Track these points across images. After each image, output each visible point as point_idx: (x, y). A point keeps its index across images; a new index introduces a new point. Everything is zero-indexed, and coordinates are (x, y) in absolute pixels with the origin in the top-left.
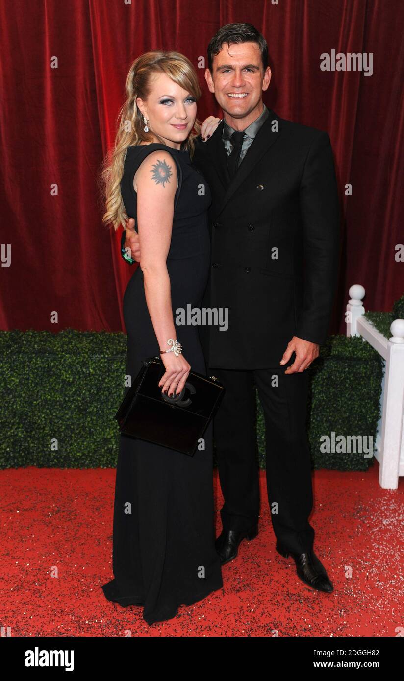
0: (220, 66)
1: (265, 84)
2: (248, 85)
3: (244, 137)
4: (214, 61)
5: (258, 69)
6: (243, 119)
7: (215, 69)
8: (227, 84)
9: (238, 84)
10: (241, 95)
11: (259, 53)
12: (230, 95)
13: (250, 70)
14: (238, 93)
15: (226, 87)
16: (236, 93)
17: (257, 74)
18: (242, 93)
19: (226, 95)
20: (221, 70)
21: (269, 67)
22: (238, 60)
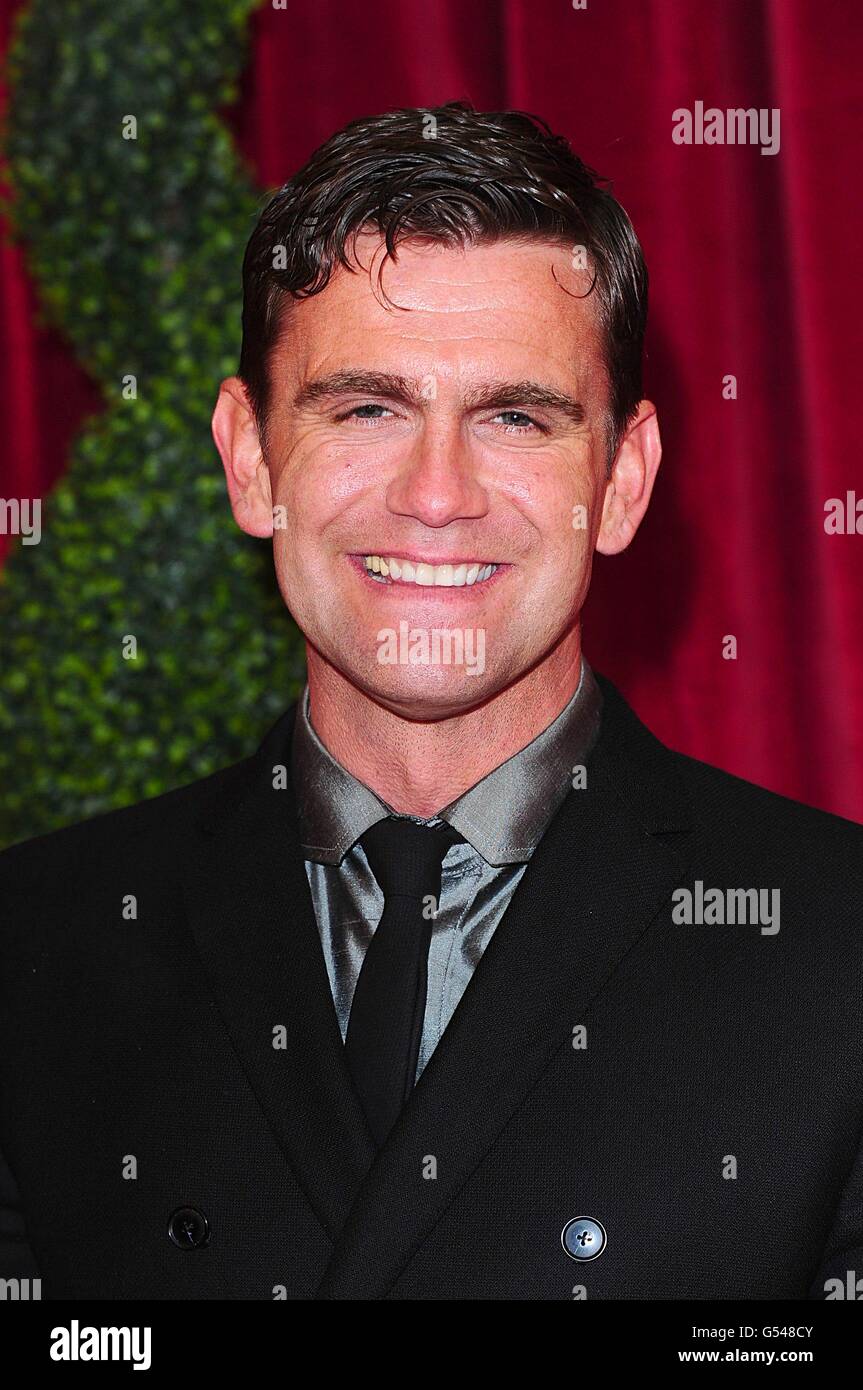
0: (322, 378)
1: (618, 508)
2: (503, 515)
3: (445, 863)
4: (287, 337)
5: (578, 413)
6: (448, 724)
7: (286, 387)
8: (360, 495)
9: (437, 503)
10: (448, 576)
11: (592, 312)
12: (374, 563)
13: (520, 419)
14: (434, 563)
15: (353, 514)
16: (415, 560)
17: (572, 445)
18: (456, 562)
19: (344, 560)
20: (329, 403)
21: (645, 407)
22: (447, 352)
